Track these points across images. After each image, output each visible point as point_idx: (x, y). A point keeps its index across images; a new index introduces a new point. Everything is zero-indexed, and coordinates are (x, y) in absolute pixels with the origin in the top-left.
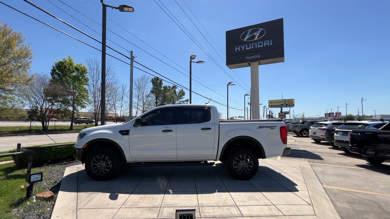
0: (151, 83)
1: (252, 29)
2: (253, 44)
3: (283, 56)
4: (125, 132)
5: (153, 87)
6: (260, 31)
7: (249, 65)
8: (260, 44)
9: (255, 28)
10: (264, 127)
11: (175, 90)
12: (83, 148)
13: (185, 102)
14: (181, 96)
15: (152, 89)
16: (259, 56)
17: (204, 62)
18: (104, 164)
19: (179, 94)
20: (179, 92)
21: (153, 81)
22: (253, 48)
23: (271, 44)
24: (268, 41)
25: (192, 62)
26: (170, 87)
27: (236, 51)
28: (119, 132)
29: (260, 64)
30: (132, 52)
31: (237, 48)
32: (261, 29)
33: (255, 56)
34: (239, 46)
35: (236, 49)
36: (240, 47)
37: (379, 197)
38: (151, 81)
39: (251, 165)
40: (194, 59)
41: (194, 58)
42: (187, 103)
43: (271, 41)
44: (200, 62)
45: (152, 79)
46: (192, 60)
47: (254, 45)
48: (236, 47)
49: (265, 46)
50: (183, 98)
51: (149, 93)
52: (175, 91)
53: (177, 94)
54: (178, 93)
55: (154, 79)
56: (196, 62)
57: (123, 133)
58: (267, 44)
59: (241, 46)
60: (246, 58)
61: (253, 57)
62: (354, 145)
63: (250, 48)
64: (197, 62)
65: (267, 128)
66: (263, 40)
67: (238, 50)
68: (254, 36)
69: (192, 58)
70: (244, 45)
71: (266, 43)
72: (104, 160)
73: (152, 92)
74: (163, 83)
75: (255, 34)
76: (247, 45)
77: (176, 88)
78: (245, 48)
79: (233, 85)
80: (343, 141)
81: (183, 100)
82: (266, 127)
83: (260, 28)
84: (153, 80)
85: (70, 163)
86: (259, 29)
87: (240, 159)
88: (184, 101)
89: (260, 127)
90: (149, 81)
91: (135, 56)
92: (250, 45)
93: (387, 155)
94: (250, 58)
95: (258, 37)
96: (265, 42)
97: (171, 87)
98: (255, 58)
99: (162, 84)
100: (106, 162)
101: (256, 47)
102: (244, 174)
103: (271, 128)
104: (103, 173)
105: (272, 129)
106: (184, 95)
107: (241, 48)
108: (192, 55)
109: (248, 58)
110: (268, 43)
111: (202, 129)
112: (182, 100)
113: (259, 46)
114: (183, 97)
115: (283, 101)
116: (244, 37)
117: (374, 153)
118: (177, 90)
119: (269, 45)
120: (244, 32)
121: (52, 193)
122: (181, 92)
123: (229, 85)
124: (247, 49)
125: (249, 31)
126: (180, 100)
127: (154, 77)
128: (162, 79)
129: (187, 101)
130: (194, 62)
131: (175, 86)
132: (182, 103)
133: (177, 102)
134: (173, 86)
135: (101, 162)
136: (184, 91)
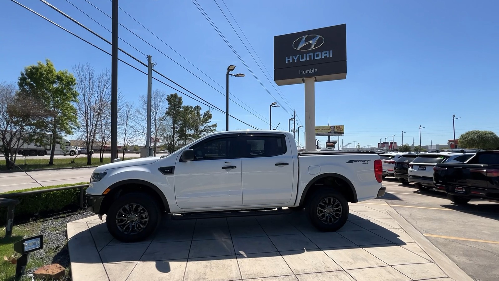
0: (167, 102)
2: (308, 55)
3: (345, 71)
4: (168, 170)
5: (170, 107)
6: (318, 39)
7: (304, 81)
8: (318, 56)
9: (311, 34)
10: (355, 161)
11: (199, 112)
12: (103, 195)
13: (211, 128)
14: (207, 120)
15: (167, 110)
16: (316, 71)
17: (245, 75)
18: (135, 217)
19: (204, 117)
20: (204, 114)
21: (169, 99)
22: (308, 59)
23: (331, 56)
24: (328, 52)
25: (229, 75)
26: (192, 107)
27: (287, 62)
28: (158, 169)
29: (316, 81)
30: (150, 57)
31: (289, 59)
32: (319, 36)
33: (311, 70)
34: (291, 57)
35: (287, 60)
37: (493, 245)
38: (167, 99)
39: (340, 211)
40: (232, 70)
41: (233, 69)
42: (215, 128)
43: (331, 51)
44: (240, 76)
45: (168, 96)
46: (230, 73)
47: (310, 56)
48: (287, 57)
49: (323, 57)
50: (209, 123)
51: (164, 115)
52: (198, 113)
53: (202, 117)
54: (203, 115)
55: (170, 96)
56: (234, 75)
57: (165, 171)
58: (326, 55)
59: (294, 57)
60: (300, 72)
61: (308, 71)
62: (440, 181)
63: (304, 60)
64: (236, 76)
65: (359, 162)
66: (321, 50)
67: (289, 61)
68: (310, 45)
69: (229, 69)
70: (298, 56)
71: (326, 53)
72: (136, 211)
73: (168, 113)
74: (182, 102)
75: (311, 42)
76: (300, 56)
77: (200, 109)
78: (298, 59)
79: (278, 106)
80: (420, 176)
81: (210, 124)
82: (357, 161)
83: (317, 35)
84: (169, 97)
85: (70, 215)
87: (325, 203)
88: (211, 126)
89: (351, 162)
91: (155, 63)
92: (305, 55)
93: (481, 194)
94: (304, 73)
95: (315, 46)
96: (323, 53)
97: (193, 108)
98: (311, 72)
99: (181, 104)
100: (138, 214)
101: (312, 59)
102: (331, 224)
103: (363, 162)
104: (136, 231)
105: (365, 163)
106: (210, 119)
107: (293, 59)
108: (230, 66)
109: (302, 72)
110: (328, 54)
111: (276, 165)
112: (208, 125)
113: (316, 58)
114: (209, 121)
115: (331, 127)
116: (297, 45)
117: (464, 191)
118: (202, 112)
119: (328, 57)
120: (298, 39)
121: (61, 266)
122: (206, 114)
123: (272, 107)
124: (301, 60)
125: (304, 37)
126: (205, 125)
127: (170, 94)
128: (182, 97)
129: (214, 127)
130: (232, 75)
131: (198, 106)
132: (207, 128)
133: (201, 128)
134: (196, 106)
135: (132, 214)
136: (210, 113)
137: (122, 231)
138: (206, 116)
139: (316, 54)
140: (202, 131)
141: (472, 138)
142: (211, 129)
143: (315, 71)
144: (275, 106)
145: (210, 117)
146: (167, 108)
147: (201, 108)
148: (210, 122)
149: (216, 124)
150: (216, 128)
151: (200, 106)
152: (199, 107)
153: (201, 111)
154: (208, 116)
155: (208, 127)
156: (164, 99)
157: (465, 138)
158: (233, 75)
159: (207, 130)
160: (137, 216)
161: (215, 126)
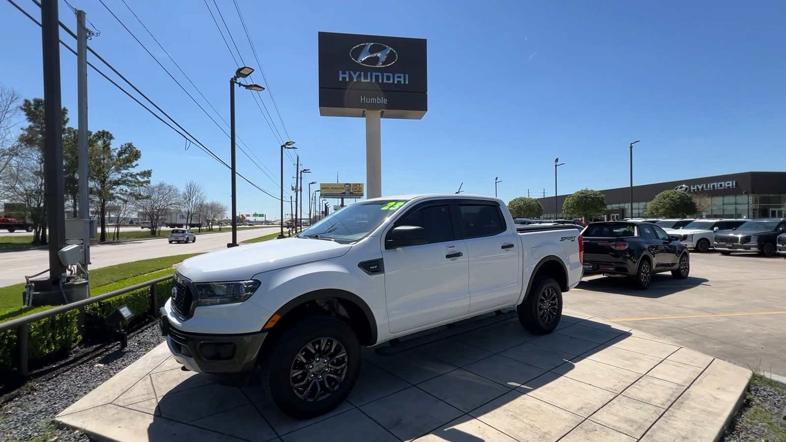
0: (23, 115)
1: (372, 44)
2: (374, 74)
3: (425, 108)
4: (373, 267)
5: (30, 128)
6: (388, 52)
7: (363, 115)
8: (388, 78)
9: (379, 42)
11: (109, 144)
12: (263, 330)
13: (138, 177)
14: (127, 161)
15: (25, 133)
17: (264, 89)
19: (120, 154)
20: (119, 149)
21: (30, 109)
22: (374, 81)
23: (407, 82)
24: (402, 75)
25: (235, 84)
26: (91, 132)
27: (341, 80)
28: (359, 266)
29: (382, 116)
30: (82, 15)
31: (344, 76)
32: (391, 48)
33: (378, 99)
34: (347, 72)
35: (341, 76)
36: (350, 74)
38: (22, 109)
40: (245, 76)
41: (247, 74)
42: (146, 179)
43: (407, 76)
44: (254, 88)
45: (26, 101)
46: (239, 80)
47: (377, 77)
48: (341, 72)
49: (396, 82)
50: (133, 167)
51: (14, 144)
52: (106, 146)
53: (115, 154)
54: (117, 151)
55: (32, 102)
56: (244, 86)
57: (371, 268)
58: (399, 79)
59: (351, 72)
60: (362, 99)
61: (373, 99)
63: (368, 81)
64: (247, 87)
66: (393, 70)
67: (344, 78)
68: (377, 59)
69: (240, 73)
70: (358, 73)
71: (400, 77)
73: (27, 140)
74: (68, 119)
75: (379, 55)
76: (362, 73)
77: (111, 138)
78: (359, 78)
79: (294, 148)
83: (387, 46)
84: (30, 104)
86: (386, 48)
88: (137, 174)
89: (563, 239)
90: (13, 106)
91: (95, 32)
92: (369, 74)
94: (368, 101)
95: (384, 63)
96: (396, 75)
97: (93, 133)
98: (377, 102)
99: (66, 122)
101: (380, 82)
102: (550, 323)
106: (137, 160)
107: (351, 77)
108: (245, 67)
109: (365, 99)
110: (401, 79)
112: (131, 172)
113: (385, 81)
114: (134, 164)
115: (346, 186)
116: (357, 54)
118: (116, 145)
119: (402, 82)
120: (359, 45)
122: (125, 150)
123: (284, 148)
124: (363, 80)
125: (368, 45)
126: (124, 172)
127: (33, 98)
128: (67, 108)
129: (145, 176)
130: (240, 84)
131: (106, 130)
132: (130, 178)
133: (114, 176)
134: (99, 132)
135: (318, 359)
136: (135, 148)
137: (303, 399)
138: (125, 153)
139: (385, 74)
140: (117, 183)
141: (520, 206)
142: (137, 179)
143: (384, 101)
144: (288, 148)
145: (137, 155)
146: (25, 128)
147: (114, 136)
148: (136, 166)
149: (149, 171)
150: (150, 178)
151: (110, 132)
152: (108, 133)
153: (112, 141)
154: (131, 154)
155: (131, 175)
156: (17, 108)
157: (514, 206)
158: (242, 85)
159: (131, 181)
160: (326, 361)
161: (147, 174)
